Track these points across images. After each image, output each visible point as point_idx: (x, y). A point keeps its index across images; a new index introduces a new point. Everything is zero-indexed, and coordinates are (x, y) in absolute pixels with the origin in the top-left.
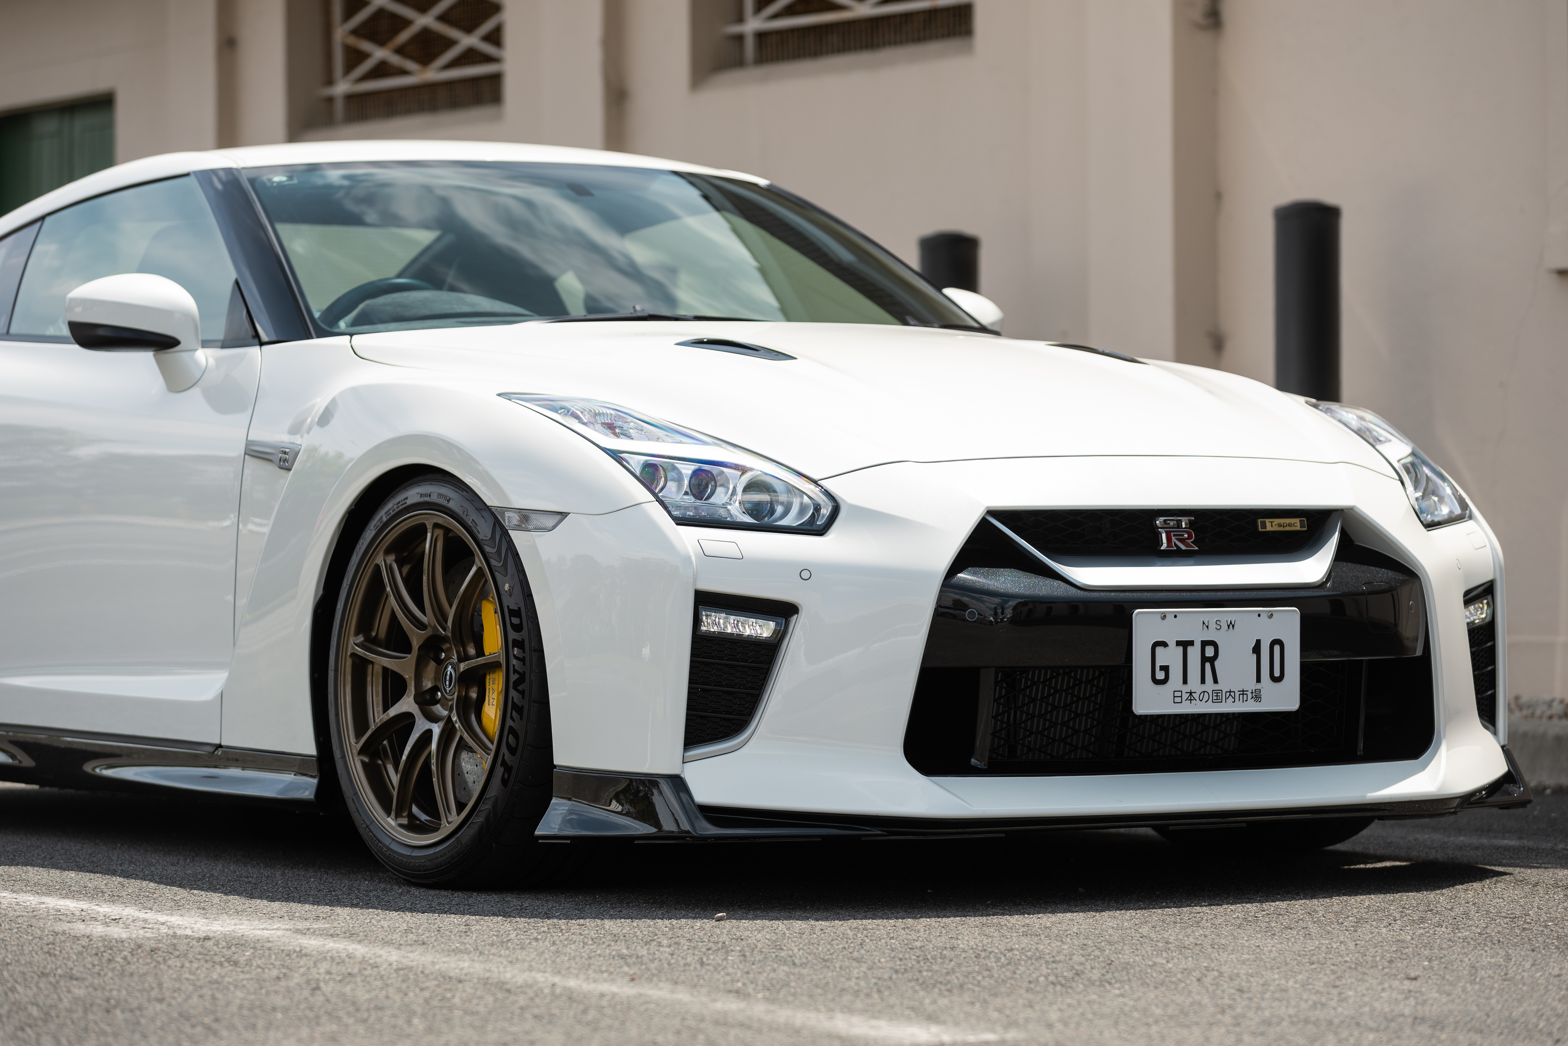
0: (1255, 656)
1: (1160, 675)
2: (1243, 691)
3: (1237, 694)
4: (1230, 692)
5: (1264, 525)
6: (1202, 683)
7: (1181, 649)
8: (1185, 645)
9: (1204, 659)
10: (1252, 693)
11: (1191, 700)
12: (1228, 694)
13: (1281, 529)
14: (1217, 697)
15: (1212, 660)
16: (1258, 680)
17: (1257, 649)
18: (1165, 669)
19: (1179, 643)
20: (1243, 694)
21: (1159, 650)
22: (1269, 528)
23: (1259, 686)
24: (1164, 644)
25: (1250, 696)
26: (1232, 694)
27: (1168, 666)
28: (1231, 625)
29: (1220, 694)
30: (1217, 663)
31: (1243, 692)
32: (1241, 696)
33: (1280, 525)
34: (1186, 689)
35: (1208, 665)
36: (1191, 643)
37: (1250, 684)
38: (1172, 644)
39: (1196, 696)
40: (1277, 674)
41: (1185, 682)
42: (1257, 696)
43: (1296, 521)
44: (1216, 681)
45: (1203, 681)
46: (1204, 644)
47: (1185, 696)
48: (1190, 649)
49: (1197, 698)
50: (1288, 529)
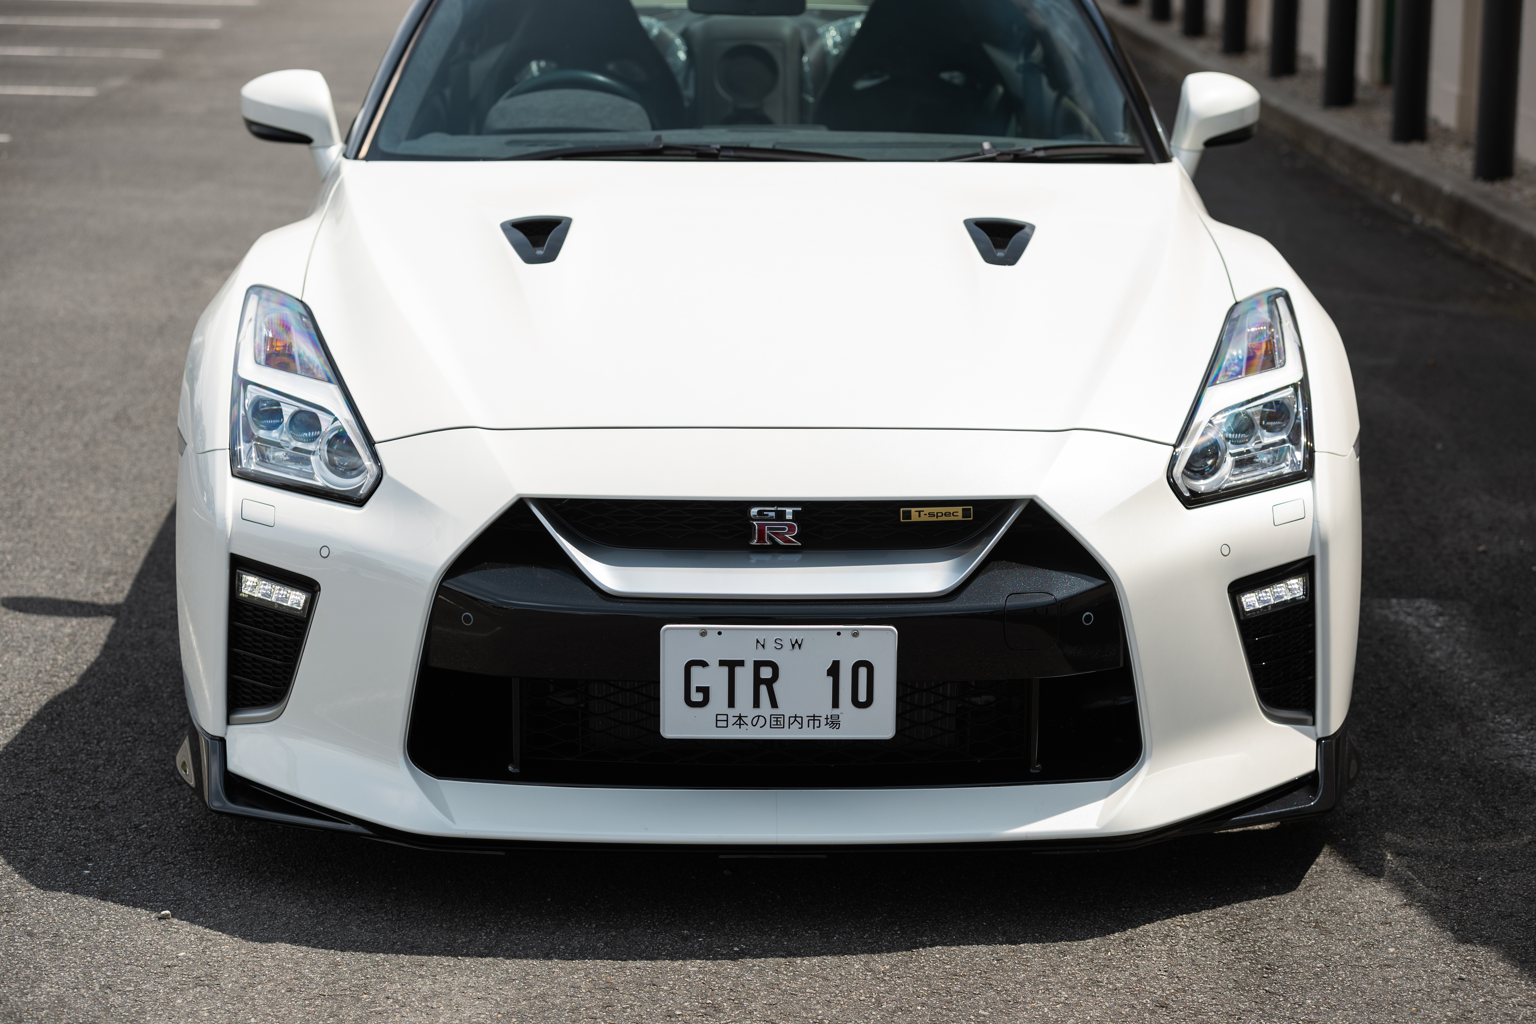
0: (831, 679)
1: (697, 697)
2: (814, 716)
3: (805, 720)
4: (796, 717)
5: (908, 515)
6: (754, 707)
7: (726, 669)
8: (732, 665)
9: (758, 681)
10: (827, 719)
11: (740, 724)
12: (792, 720)
13: (934, 519)
14: (777, 722)
15: (770, 683)
16: (836, 704)
17: (834, 670)
18: (705, 691)
19: (722, 663)
20: (814, 720)
21: (695, 670)
22: (915, 517)
23: (836, 712)
24: (703, 664)
25: (823, 722)
26: (799, 720)
27: (708, 688)
28: (797, 644)
29: (782, 720)
30: (776, 686)
31: (814, 718)
32: (811, 722)
33: (931, 515)
34: (732, 712)
35: (763, 689)
36: (741, 663)
37: (825, 709)
38: (713, 663)
39: (748, 720)
40: (862, 697)
41: (731, 704)
42: (834, 722)
43: (959, 509)
44: (774, 704)
45: (756, 704)
46: (758, 665)
47: (732, 720)
48: (738, 670)
49: (749, 723)
50: (944, 518)
